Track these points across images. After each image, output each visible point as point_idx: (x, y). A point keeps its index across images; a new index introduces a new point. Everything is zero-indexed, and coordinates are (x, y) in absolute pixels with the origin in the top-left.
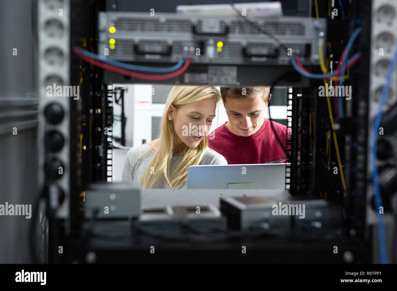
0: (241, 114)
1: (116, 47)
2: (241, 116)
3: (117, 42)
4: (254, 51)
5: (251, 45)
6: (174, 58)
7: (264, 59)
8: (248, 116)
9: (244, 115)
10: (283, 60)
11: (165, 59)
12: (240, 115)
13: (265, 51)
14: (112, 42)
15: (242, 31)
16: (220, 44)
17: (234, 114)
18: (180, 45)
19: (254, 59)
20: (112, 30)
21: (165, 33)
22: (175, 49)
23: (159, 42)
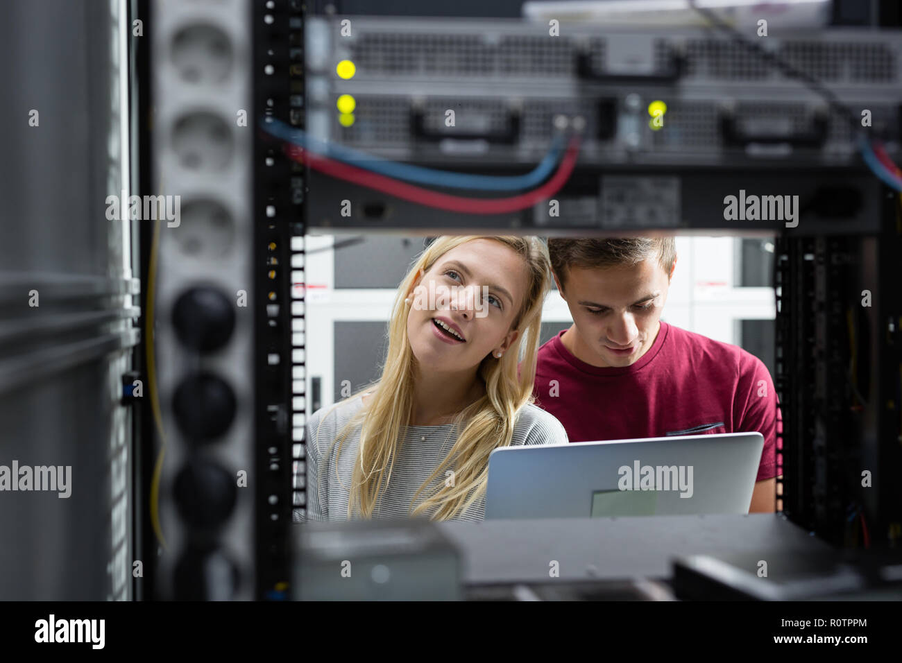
0: (610, 306)
1: (357, 120)
2: (608, 314)
3: (362, 103)
4: (753, 126)
5: (748, 109)
6: (526, 149)
7: (782, 151)
8: (628, 311)
10: (838, 150)
11: (500, 155)
12: (608, 311)
13: (783, 127)
14: (346, 104)
15: (717, 72)
16: (657, 110)
17: (591, 310)
18: (546, 111)
19: (755, 150)
20: (346, 69)
21: (496, 78)
22: (530, 125)
23: (479, 105)
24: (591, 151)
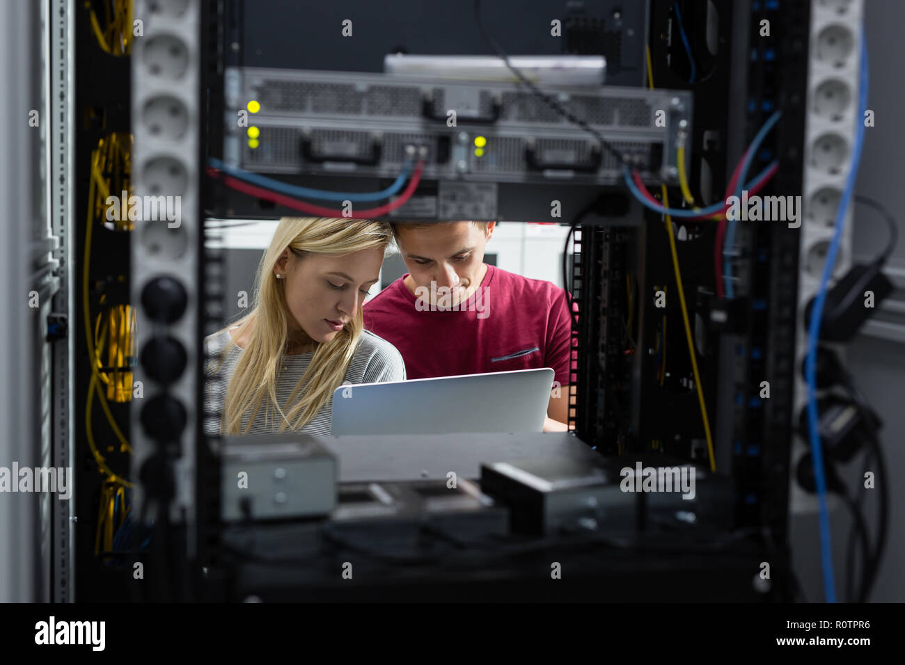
1: (261, 145)
3: (262, 129)
4: (548, 157)
5: (544, 143)
6: (386, 168)
7: (569, 174)
8: (449, 262)
9: (438, 262)
10: (608, 174)
11: (365, 171)
12: (432, 263)
13: (570, 157)
14: (253, 132)
15: (525, 116)
16: (480, 142)
17: (418, 262)
18: (400, 142)
19: (549, 174)
20: (254, 107)
21: (364, 116)
22: (388, 151)
23: (351, 135)
24: (431, 171)
